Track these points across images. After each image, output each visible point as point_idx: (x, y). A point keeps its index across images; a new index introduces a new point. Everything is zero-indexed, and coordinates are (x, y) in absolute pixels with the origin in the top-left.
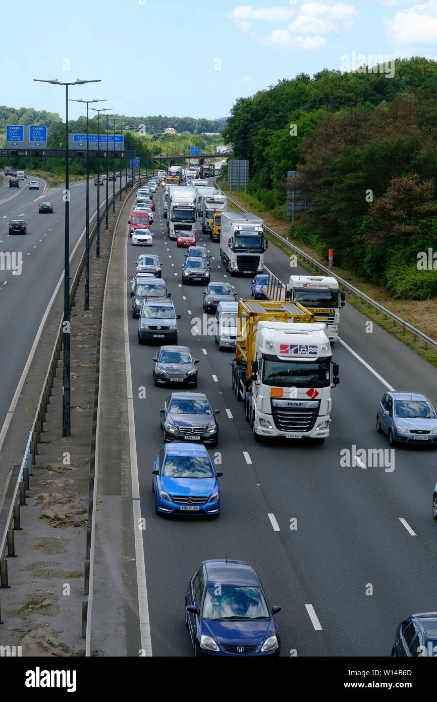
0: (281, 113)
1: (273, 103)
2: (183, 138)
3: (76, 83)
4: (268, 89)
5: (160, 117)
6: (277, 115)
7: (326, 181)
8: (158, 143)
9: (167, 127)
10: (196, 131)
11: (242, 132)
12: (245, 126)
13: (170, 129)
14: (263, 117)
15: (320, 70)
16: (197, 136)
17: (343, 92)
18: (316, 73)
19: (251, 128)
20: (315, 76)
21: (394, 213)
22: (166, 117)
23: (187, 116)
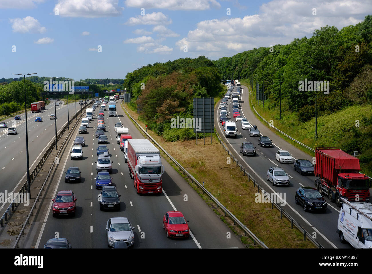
0: (141, 77)
1: (139, 74)
2: (115, 86)
3: (28, 75)
4: (137, 70)
5: (108, 79)
6: (140, 78)
7: (146, 102)
8: (106, 88)
9: (110, 82)
10: (120, 83)
11: (128, 84)
12: (130, 82)
13: (111, 83)
14: (135, 79)
15: (155, 63)
16: (120, 85)
17: (162, 70)
18: (154, 64)
19: (132, 83)
20: (153, 65)
21: (165, 112)
22: (109, 79)
23: (117, 78)
